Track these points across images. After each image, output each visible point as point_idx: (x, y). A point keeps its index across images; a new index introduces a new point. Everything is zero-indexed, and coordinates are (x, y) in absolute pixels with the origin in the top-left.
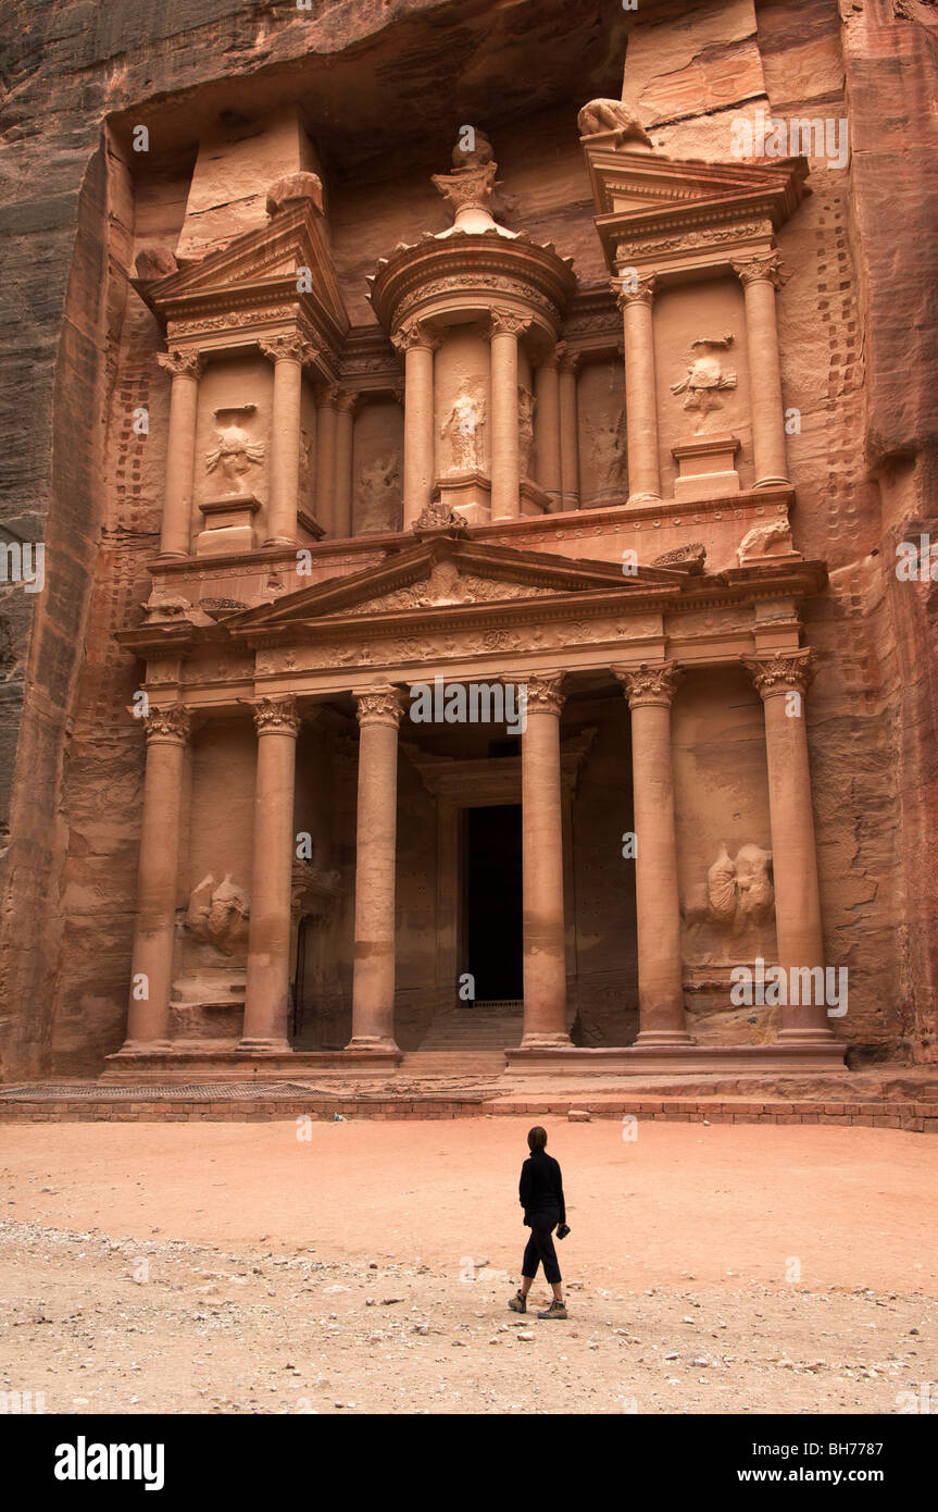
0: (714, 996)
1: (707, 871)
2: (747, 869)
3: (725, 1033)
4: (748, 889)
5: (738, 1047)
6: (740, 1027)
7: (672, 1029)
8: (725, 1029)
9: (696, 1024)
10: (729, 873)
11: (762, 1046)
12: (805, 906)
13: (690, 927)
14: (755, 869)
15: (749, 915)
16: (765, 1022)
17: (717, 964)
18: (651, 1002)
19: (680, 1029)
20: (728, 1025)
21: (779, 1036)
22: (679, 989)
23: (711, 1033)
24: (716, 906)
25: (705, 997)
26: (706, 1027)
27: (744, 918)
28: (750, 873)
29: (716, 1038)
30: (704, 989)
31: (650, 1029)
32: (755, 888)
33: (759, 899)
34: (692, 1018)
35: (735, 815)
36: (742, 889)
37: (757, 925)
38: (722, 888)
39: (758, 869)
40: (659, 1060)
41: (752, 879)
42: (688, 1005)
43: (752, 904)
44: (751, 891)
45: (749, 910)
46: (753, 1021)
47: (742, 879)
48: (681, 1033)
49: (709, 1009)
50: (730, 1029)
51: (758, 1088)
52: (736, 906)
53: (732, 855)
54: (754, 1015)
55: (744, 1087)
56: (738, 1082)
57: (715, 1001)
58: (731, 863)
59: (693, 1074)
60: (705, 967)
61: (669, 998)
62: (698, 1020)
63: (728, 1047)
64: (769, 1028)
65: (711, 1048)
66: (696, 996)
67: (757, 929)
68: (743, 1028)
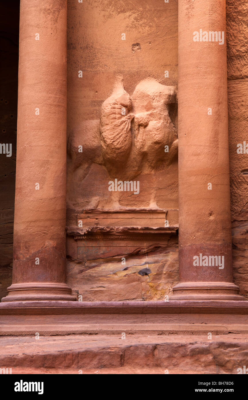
0: (102, 244)
1: (100, 105)
2: (145, 103)
3: (112, 286)
4: (146, 126)
5: (128, 302)
6: (129, 280)
7: (51, 280)
8: (114, 282)
9: (79, 276)
10: (126, 106)
11: (155, 301)
12: (215, 140)
13: (77, 167)
14: (155, 104)
15: (144, 155)
16: (159, 275)
17: (106, 209)
18: (27, 248)
19: (59, 281)
20: (116, 277)
21: (175, 291)
22: (62, 234)
23: (95, 286)
24: (109, 142)
25: (91, 244)
26: (90, 279)
27: (139, 158)
28: (148, 107)
29: (101, 292)
30: (91, 235)
31: (24, 281)
32: (153, 124)
33: (158, 137)
34: (75, 268)
35: (134, 45)
36: (140, 125)
37: (153, 168)
38: (118, 122)
39: (160, 103)
40: (33, 318)
41: (151, 115)
42: (70, 254)
43: (149, 143)
44: (148, 128)
45: (145, 149)
46: (145, 273)
47: (140, 115)
48: (62, 285)
49: (95, 259)
50: (119, 281)
51: (184, 356)
52: (132, 144)
53: (129, 88)
54: (147, 266)
55: (165, 355)
56: (155, 347)
57: (103, 250)
58: (128, 96)
59: (74, 334)
60: (92, 211)
61: (50, 243)
62: (81, 271)
63: (116, 302)
64: (163, 281)
65: (96, 302)
66: (82, 244)
67: (153, 172)
68: (134, 281)
